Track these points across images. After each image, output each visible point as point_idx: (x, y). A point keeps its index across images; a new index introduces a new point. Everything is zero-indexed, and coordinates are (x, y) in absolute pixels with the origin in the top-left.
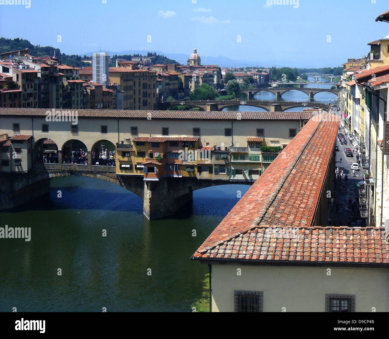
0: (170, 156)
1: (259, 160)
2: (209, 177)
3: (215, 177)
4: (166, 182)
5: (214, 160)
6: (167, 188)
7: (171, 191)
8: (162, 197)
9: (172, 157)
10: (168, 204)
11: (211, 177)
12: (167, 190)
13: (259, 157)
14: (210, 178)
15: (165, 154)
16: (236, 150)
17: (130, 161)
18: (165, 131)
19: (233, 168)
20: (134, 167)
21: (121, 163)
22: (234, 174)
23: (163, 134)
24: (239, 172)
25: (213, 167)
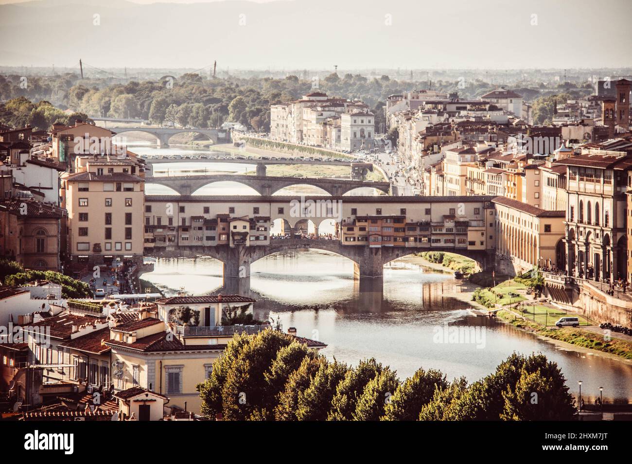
1: (453, 231)
2: (414, 245)
4: (381, 250)
5: (419, 232)
9: (387, 230)
11: (416, 245)
13: (453, 229)
15: (381, 228)
16: (436, 224)
17: (353, 234)
18: (379, 211)
19: (433, 238)
20: (356, 239)
21: (346, 236)
22: (433, 242)
23: (377, 214)
24: (438, 241)
25: (418, 237)
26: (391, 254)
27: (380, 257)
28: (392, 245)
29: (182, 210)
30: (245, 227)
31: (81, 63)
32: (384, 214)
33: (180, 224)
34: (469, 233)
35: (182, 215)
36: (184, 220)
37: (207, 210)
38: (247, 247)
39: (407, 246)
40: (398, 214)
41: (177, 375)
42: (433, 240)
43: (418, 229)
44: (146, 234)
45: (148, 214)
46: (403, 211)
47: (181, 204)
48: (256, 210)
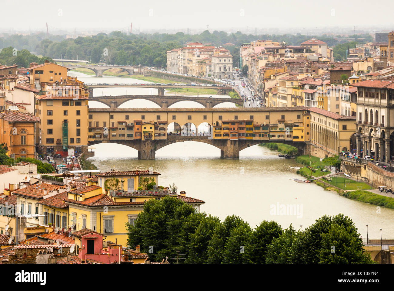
1: (283, 130)
4: (238, 142)
5: (262, 131)
11: (260, 139)
13: (283, 128)
15: (237, 128)
16: (272, 126)
17: (221, 132)
18: (236, 117)
19: (271, 134)
20: (222, 135)
21: (216, 133)
22: (271, 137)
23: (235, 119)
24: (274, 136)
25: (261, 134)
26: (244, 145)
27: (237, 146)
28: (245, 139)
29: (112, 117)
30: (151, 128)
31: (47, 25)
32: (239, 119)
33: (111, 126)
34: (294, 131)
35: (112, 121)
36: (113, 123)
37: (127, 117)
38: (153, 141)
39: (254, 139)
40: (249, 119)
41: (111, 221)
42: (271, 135)
43: (261, 128)
44: (89, 133)
45: (90, 120)
46: (252, 117)
47: (111, 114)
48: (158, 117)
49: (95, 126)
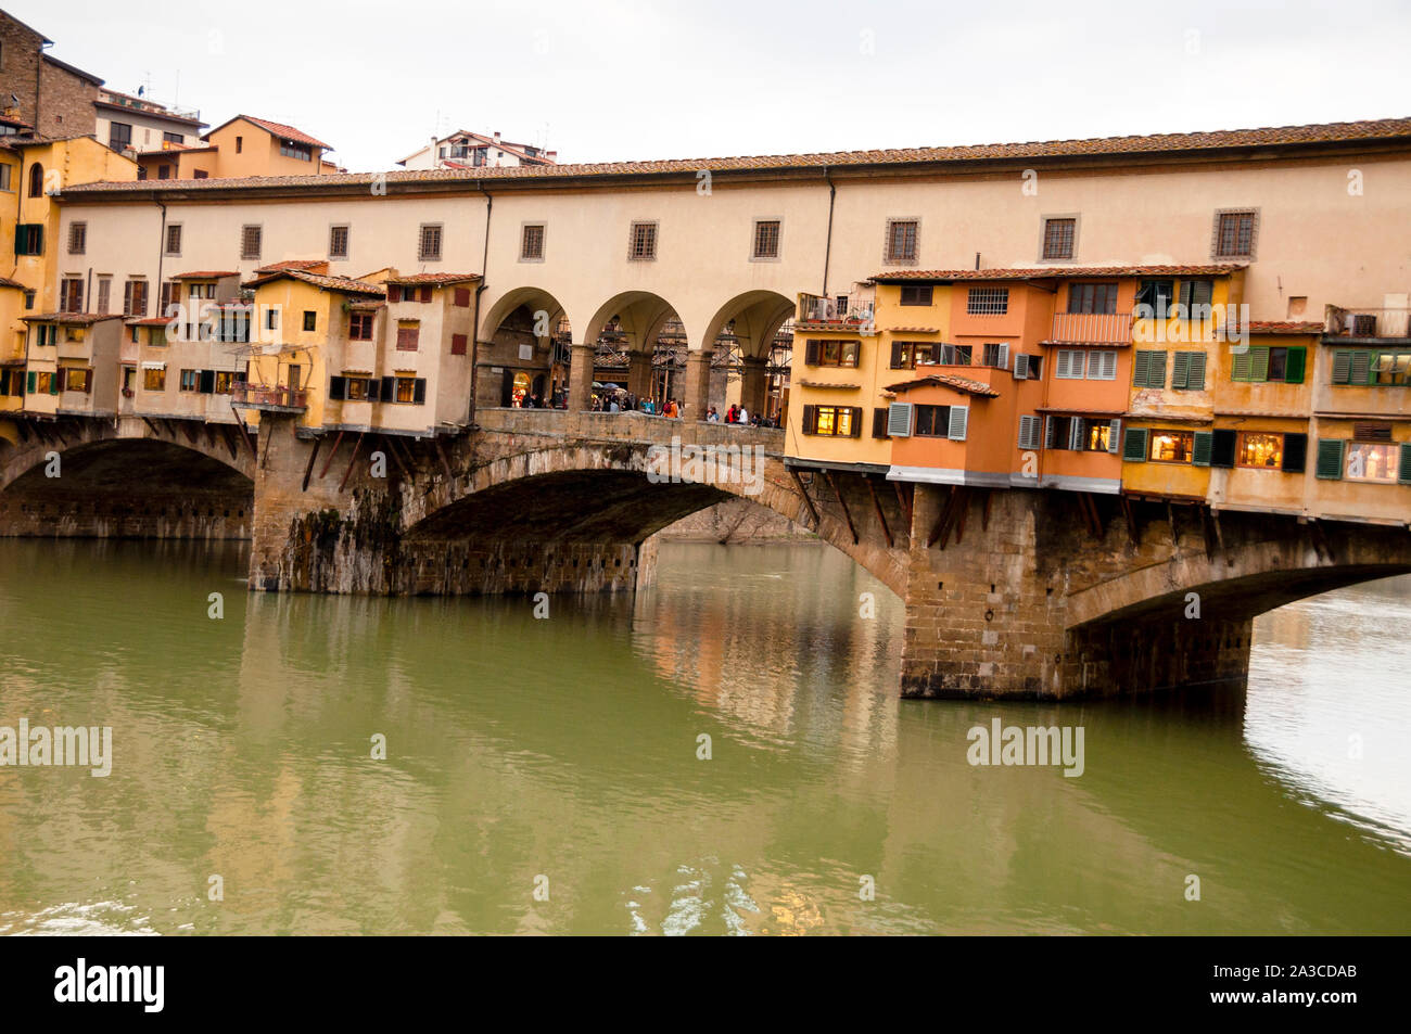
0: (1063, 369)
2: (1279, 499)
3: (1319, 499)
4: (1030, 519)
5: (1321, 395)
6: (1032, 552)
7: (1056, 577)
8: (996, 598)
9: (1077, 371)
10: (1030, 648)
11: (1293, 500)
12: (1033, 565)
14: (1285, 508)
15: (1037, 352)
17: (854, 389)
18: (1059, 233)
20: (867, 423)
21: (812, 400)
23: (1047, 255)
25: (1314, 433)
26: (1118, 557)
27: (1018, 568)
28: (1112, 488)
29: (173, 238)
30: (309, 320)
32: (1090, 256)
35: (172, 263)
39: (1215, 502)
40: (1198, 253)
43: (1324, 365)
45: (76, 263)
46: (1236, 230)
48: (432, 241)
49: (94, 310)
